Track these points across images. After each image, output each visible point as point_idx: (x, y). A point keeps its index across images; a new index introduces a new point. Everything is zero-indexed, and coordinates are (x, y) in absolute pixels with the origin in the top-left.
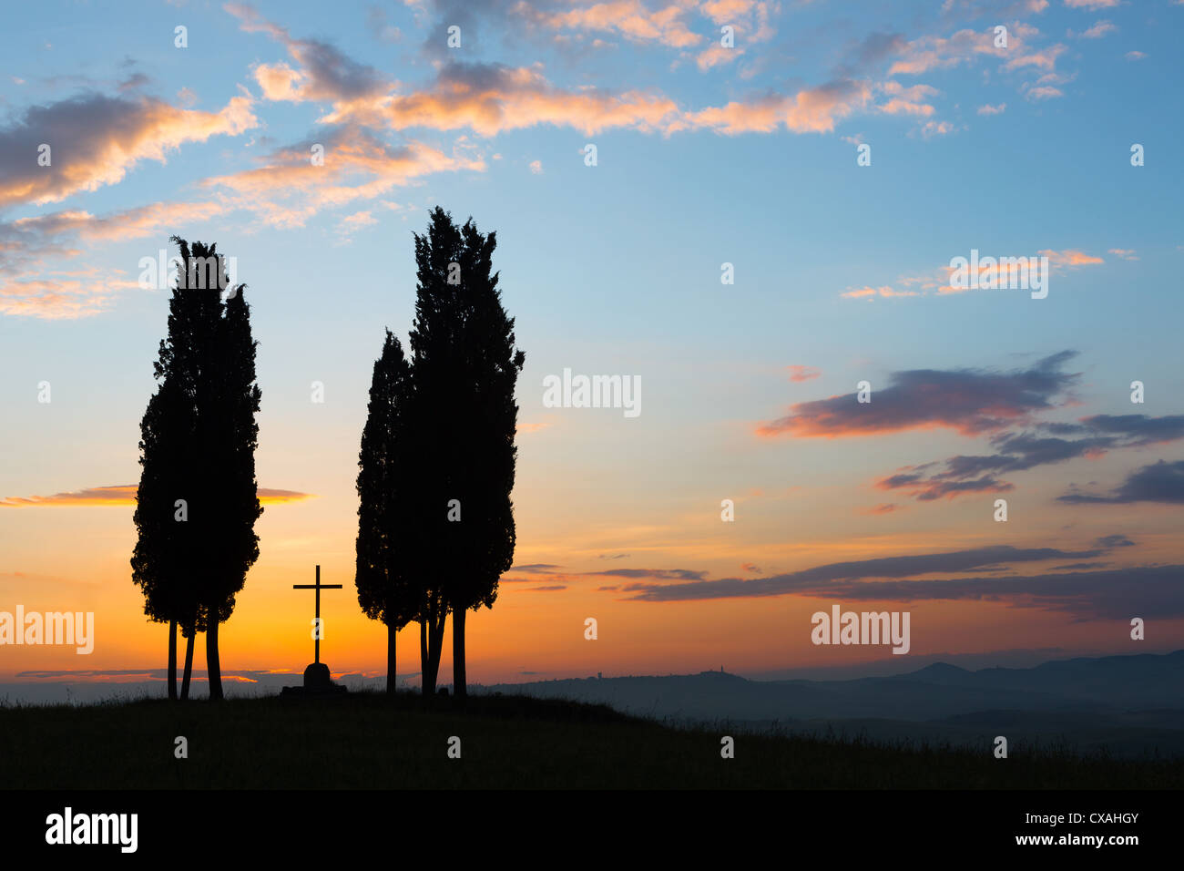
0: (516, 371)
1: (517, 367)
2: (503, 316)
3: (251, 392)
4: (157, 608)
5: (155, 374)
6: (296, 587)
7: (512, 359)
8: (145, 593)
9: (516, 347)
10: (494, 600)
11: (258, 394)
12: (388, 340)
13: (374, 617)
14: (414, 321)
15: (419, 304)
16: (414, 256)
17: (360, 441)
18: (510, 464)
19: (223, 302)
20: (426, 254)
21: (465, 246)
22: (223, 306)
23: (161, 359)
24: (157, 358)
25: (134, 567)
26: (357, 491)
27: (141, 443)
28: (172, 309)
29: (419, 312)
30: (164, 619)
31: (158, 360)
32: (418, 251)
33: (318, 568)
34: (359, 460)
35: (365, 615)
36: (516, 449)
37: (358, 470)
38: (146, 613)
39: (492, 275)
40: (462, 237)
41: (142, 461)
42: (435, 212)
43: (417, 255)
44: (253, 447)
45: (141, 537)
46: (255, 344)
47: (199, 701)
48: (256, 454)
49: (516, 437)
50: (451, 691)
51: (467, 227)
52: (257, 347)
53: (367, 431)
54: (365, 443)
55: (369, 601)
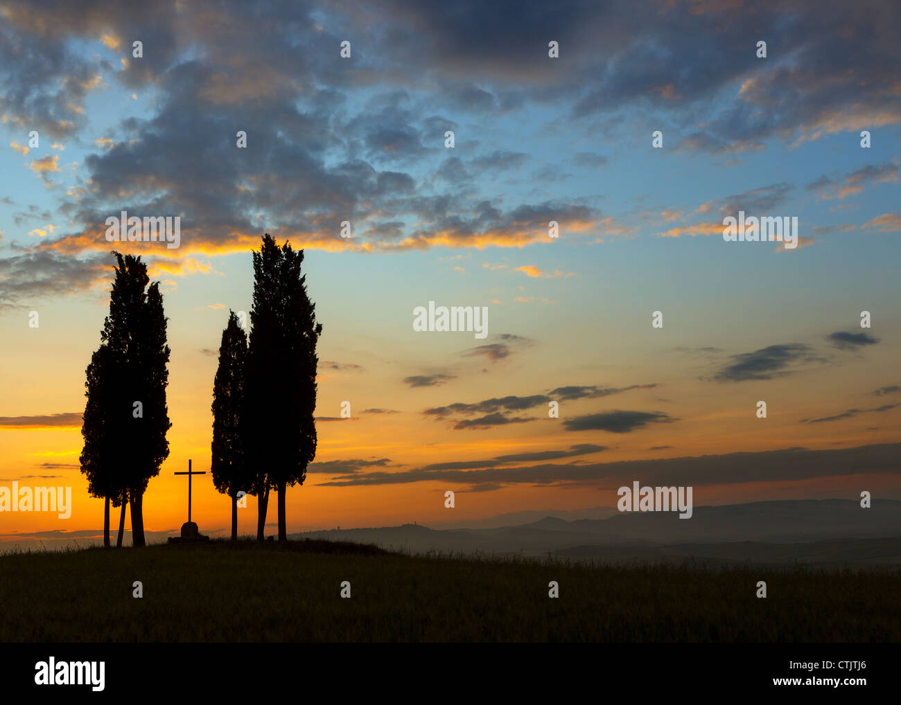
0: (317, 336)
1: (317, 334)
2: (309, 303)
3: (164, 349)
4: (97, 488)
5: (102, 339)
6: (176, 473)
7: (314, 329)
8: (89, 479)
9: (317, 321)
10: (304, 480)
11: (168, 351)
12: (232, 317)
13: (224, 492)
14: (252, 305)
15: (255, 294)
16: (252, 264)
17: (214, 381)
18: (313, 394)
19: (146, 292)
20: (260, 263)
21: (284, 259)
22: (145, 296)
23: (105, 329)
24: (103, 328)
25: (82, 462)
26: (212, 412)
27: (86, 383)
28: (112, 297)
29: (255, 299)
30: (101, 496)
31: (104, 330)
32: (255, 261)
33: (190, 461)
34: (213, 393)
35: (217, 491)
36: (316, 385)
37: (212, 399)
38: (89, 492)
39: (301, 277)
40: (282, 253)
41: (87, 395)
42: (265, 237)
43: (254, 264)
44: (165, 385)
45: (86, 443)
46: (166, 320)
47: (128, 548)
48: (167, 389)
49: (317, 378)
50: (276, 538)
51: (285, 246)
52: (167, 321)
53: (218, 374)
54: (216, 382)
55: (220, 482)
